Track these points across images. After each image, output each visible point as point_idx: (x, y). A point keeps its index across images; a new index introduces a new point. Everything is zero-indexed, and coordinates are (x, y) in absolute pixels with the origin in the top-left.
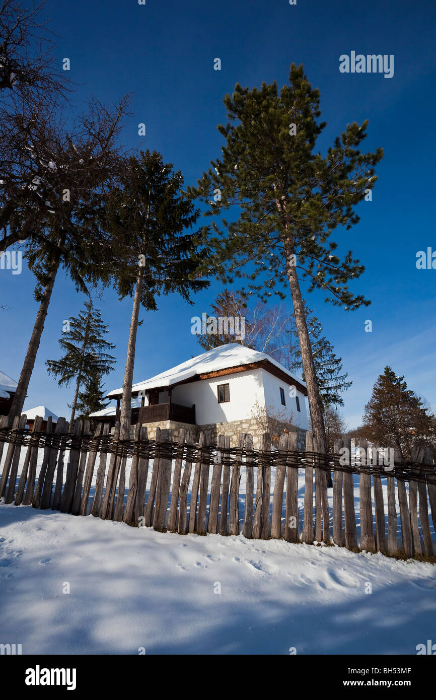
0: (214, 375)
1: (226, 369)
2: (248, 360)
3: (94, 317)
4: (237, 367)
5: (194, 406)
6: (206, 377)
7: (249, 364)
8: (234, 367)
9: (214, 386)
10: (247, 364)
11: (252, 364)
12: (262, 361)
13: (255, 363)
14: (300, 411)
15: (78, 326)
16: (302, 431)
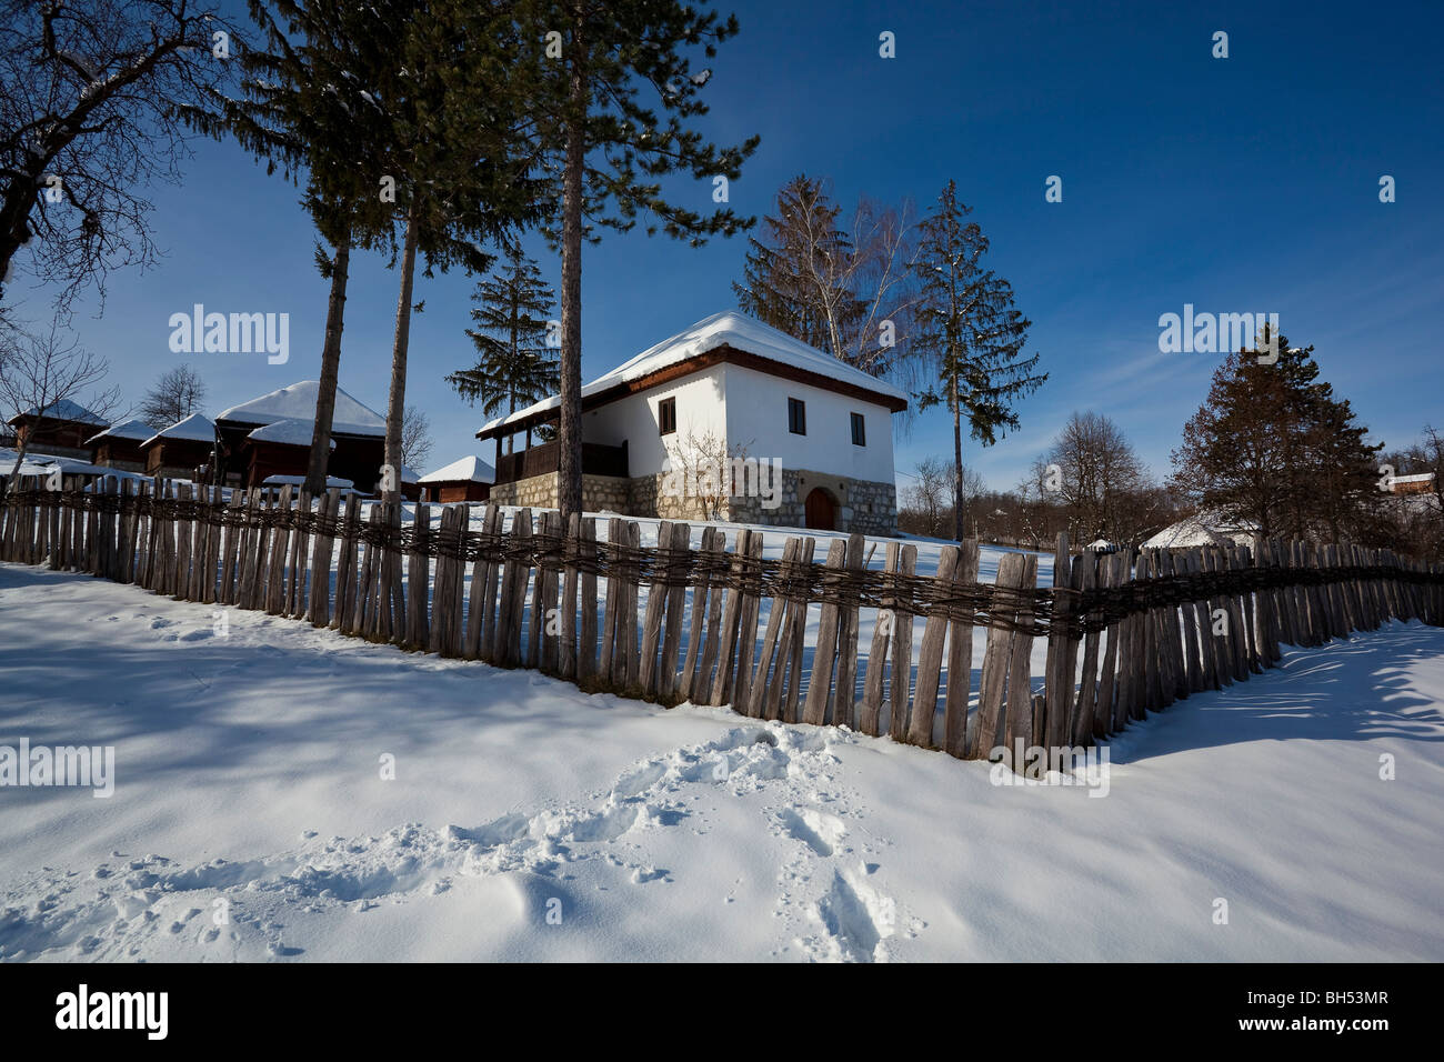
0: (649, 381)
1: (664, 368)
2: (697, 348)
3: (530, 276)
4: (681, 363)
5: (626, 443)
6: (637, 387)
7: (699, 356)
8: (676, 364)
9: (654, 402)
10: (694, 357)
11: (703, 355)
12: (718, 348)
13: (707, 354)
14: (864, 445)
15: (498, 298)
16: (865, 485)
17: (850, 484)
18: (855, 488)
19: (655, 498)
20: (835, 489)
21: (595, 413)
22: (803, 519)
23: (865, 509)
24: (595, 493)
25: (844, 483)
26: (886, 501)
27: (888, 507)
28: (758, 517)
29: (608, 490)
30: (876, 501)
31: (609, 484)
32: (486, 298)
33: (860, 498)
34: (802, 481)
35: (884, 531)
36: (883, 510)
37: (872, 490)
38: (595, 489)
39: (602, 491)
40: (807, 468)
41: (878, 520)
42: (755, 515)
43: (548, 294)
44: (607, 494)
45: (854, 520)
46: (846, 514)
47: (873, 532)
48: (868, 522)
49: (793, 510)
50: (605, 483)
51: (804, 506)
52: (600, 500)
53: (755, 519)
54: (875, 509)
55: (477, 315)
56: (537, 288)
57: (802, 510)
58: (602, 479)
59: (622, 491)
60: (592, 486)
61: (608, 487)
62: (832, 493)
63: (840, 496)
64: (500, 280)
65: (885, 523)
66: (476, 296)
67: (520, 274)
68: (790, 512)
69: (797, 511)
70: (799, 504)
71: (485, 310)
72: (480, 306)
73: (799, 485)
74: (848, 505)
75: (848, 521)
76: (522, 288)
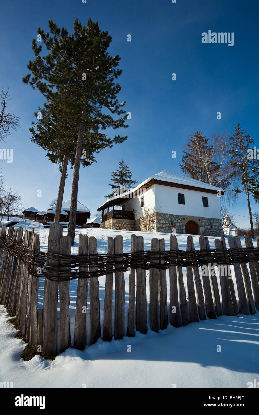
3: (126, 169)
5: (134, 210)
14: (208, 206)
15: (118, 175)
16: (209, 219)
17: (202, 219)
18: (205, 221)
19: (140, 225)
20: (197, 221)
21: (128, 202)
22: (184, 231)
23: (209, 227)
24: (123, 224)
25: (200, 219)
26: (218, 224)
27: (219, 227)
28: (167, 230)
29: (127, 224)
30: (214, 225)
31: (128, 222)
32: (115, 175)
33: (207, 224)
34: (184, 219)
35: (217, 235)
36: (217, 227)
37: (212, 221)
38: (123, 223)
39: (126, 224)
40: (186, 215)
41: (215, 231)
42: (166, 230)
43: (130, 173)
44: (127, 225)
45: (205, 231)
46: (202, 229)
47: (213, 235)
48: (211, 231)
49: (180, 228)
50: (127, 221)
51: (185, 227)
52: (125, 226)
53: (166, 231)
54: (214, 227)
55: (113, 180)
56: (128, 172)
57: (184, 228)
58: (126, 220)
59: (132, 224)
60: (123, 222)
61: (128, 223)
62: (196, 222)
63: (199, 223)
64: (118, 171)
65: (218, 232)
66: (113, 175)
67: (123, 169)
68: (179, 228)
69: (182, 228)
70: (183, 226)
71: (114, 178)
72: (113, 178)
73: (183, 219)
74: (202, 226)
75: (202, 231)
76: (124, 172)
